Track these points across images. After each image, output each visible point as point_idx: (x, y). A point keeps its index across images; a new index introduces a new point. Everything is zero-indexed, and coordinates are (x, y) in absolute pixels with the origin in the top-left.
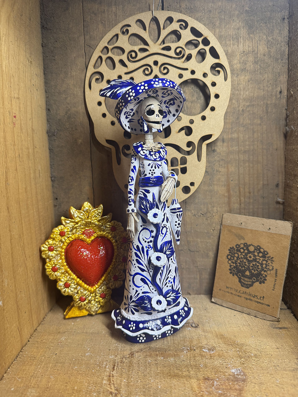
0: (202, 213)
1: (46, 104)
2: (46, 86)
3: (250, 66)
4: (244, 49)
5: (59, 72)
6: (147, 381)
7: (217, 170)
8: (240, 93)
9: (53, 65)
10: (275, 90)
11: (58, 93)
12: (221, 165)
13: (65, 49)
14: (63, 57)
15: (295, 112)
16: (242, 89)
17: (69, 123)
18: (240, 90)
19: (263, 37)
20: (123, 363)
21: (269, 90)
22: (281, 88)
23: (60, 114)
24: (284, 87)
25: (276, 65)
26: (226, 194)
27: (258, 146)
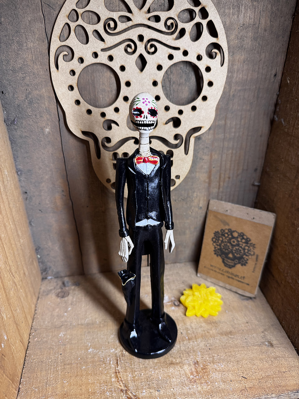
0: (183, 198)
3: (248, 43)
4: (244, 21)
6: (149, 372)
7: (200, 157)
8: (232, 76)
10: (270, 73)
11: (12, 70)
12: (205, 153)
16: (235, 70)
17: (32, 110)
18: (233, 71)
19: (267, 7)
20: (125, 356)
21: (264, 72)
22: (276, 70)
23: (18, 98)
24: (279, 70)
25: (276, 43)
26: (207, 180)
27: (243, 133)
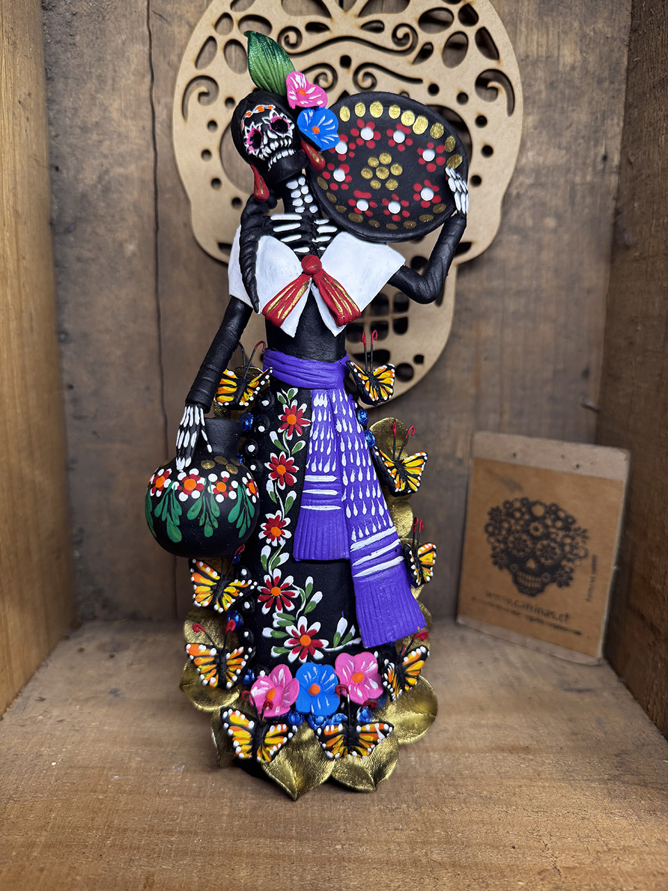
1: (51, 153)
2: (48, 108)
3: (539, 91)
5: (85, 77)
7: (453, 332)
9: (68, 58)
10: (592, 153)
11: (81, 128)
12: (464, 323)
13: (100, 19)
14: (94, 38)
15: (636, 205)
17: (107, 205)
19: (571, 25)
21: (578, 151)
22: (606, 148)
23: (85, 181)
24: (613, 145)
25: (598, 94)
27: (547, 281)
